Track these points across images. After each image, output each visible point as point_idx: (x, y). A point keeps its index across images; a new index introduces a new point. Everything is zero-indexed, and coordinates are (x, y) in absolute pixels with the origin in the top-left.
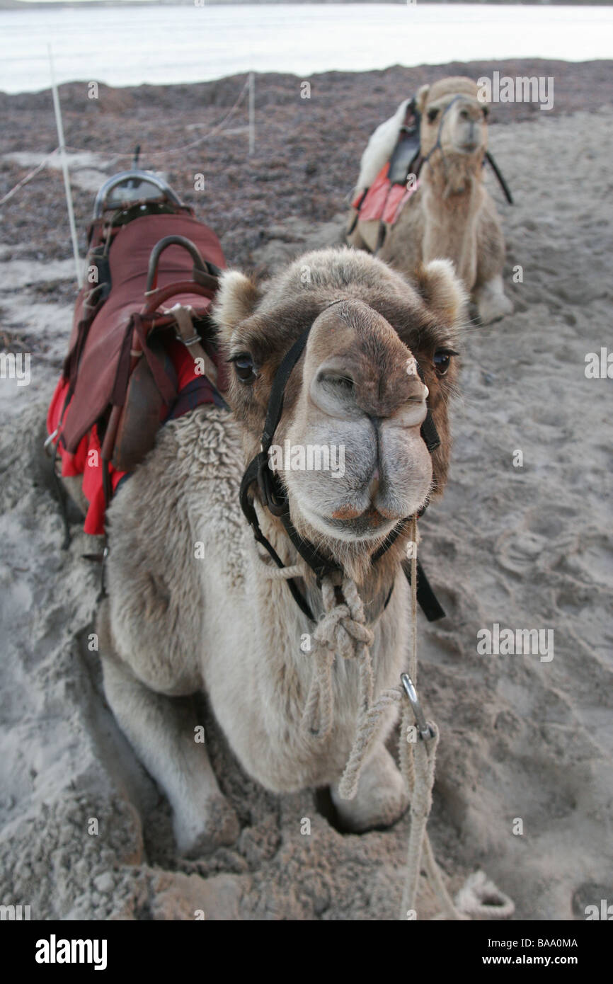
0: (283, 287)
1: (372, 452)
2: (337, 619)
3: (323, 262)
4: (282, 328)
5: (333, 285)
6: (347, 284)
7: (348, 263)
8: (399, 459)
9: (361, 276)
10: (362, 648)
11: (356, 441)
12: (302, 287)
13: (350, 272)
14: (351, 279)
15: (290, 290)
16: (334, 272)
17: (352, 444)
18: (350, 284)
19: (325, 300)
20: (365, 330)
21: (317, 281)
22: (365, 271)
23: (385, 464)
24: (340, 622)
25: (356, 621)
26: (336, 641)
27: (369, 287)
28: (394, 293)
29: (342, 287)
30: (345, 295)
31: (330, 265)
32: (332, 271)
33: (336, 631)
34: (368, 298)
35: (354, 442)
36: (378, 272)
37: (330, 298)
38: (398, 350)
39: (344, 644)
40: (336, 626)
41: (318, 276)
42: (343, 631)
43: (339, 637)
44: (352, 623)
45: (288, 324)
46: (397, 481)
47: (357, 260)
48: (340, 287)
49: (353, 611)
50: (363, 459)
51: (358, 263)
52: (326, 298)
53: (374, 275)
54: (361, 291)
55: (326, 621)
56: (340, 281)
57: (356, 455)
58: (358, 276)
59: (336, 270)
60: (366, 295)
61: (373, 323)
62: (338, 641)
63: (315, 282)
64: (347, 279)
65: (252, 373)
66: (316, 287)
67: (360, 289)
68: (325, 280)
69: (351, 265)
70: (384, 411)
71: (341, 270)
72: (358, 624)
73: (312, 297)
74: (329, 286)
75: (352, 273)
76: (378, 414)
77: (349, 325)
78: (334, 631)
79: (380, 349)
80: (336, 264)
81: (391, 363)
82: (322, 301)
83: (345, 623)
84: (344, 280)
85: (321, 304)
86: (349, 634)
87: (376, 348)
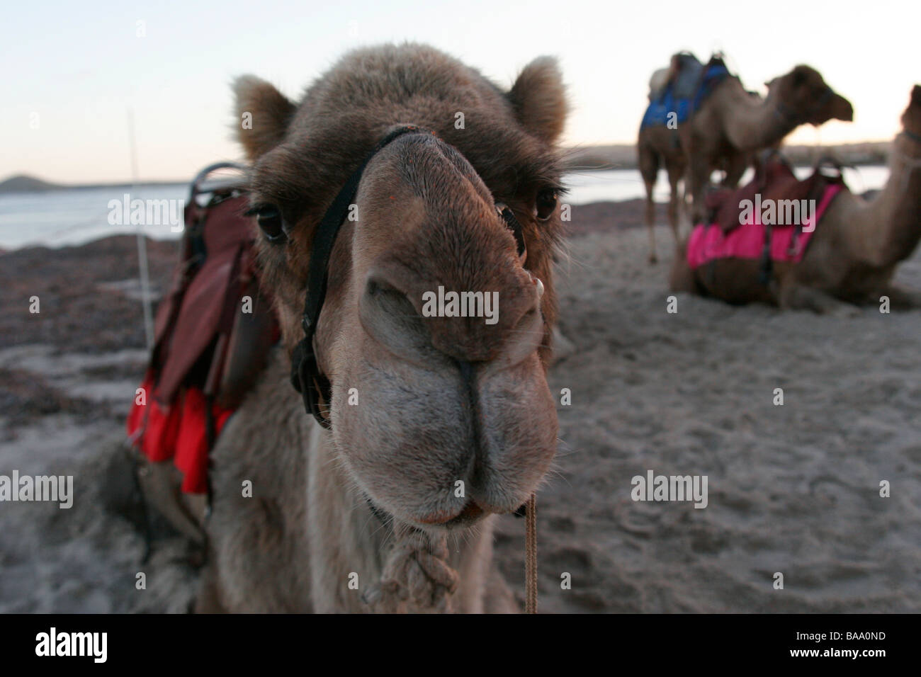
0: (322, 98)
1: (468, 428)
2: (408, 551)
3: (376, 63)
4: (321, 169)
5: (390, 98)
6: (410, 95)
7: (411, 64)
8: (506, 432)
9: (429, 82)
10: (443, 594)
11: (441, 410)
12: (348, 100)
13: (414, 77)
14: (415, 87)
15: (331, 104)
16: (391, 77)
17: (436, 417)
18: (414, 95)
19: (382, 123)
20: (439, 204)
21: (369, 91)
22: (435, 74)
23: (486, 444)
24: (414, 555)
25: (434, 555)
26: (405, 582)
27: (441, 98)
28: (475, 103)
29: (405, 101)
30: (408, 114)
31: (386, 69)
32: (388, 76)
33: (408, 567)
34: (442, 119)
35: (439, 413)
36: (453, 75)
37: (388, 121)
38: (492, 236)
39: (416, 586)
40: (407, 561)
41: (370, 84)
42: (415, 567)
43: (410, 576)
44: (429, 558)
45: (329, 162)
46: (504, 466)
47: (422, 58)
48: (400, 101)
49: (432, 542)
50: (455, 440)
51: (424, 62)
52: (382, 119)
53: (448, 81)
54: (430, 107)
55: (394, 552)
56: (401, 91)
57: (444, 435)
58: (426, 81)
59: (394, 74)
60: (438, 112)
61: (453, 191)
62: (409, 581)
63: (366, 93)
64: (410, 88)
65: (282, 231)
66: (368, 101)
67: (429, 103)
68: (379, 90)
69: (414, 66)
70: (479, 353)
71: (400, 72)
72: (437, 559)
73: (362, 118)
74: (386, 99)
75: (417, 78)
76: (469, 358)
77: (418, 191)
78: (405, 567)
79: (463, 240)
80: (394, 66)
81: (482, 263)
82: (376, 125)
83: (420, 557)
84: (406, 89)
85: (375, 130)
86: (425, 573)
87: (456, 240)
